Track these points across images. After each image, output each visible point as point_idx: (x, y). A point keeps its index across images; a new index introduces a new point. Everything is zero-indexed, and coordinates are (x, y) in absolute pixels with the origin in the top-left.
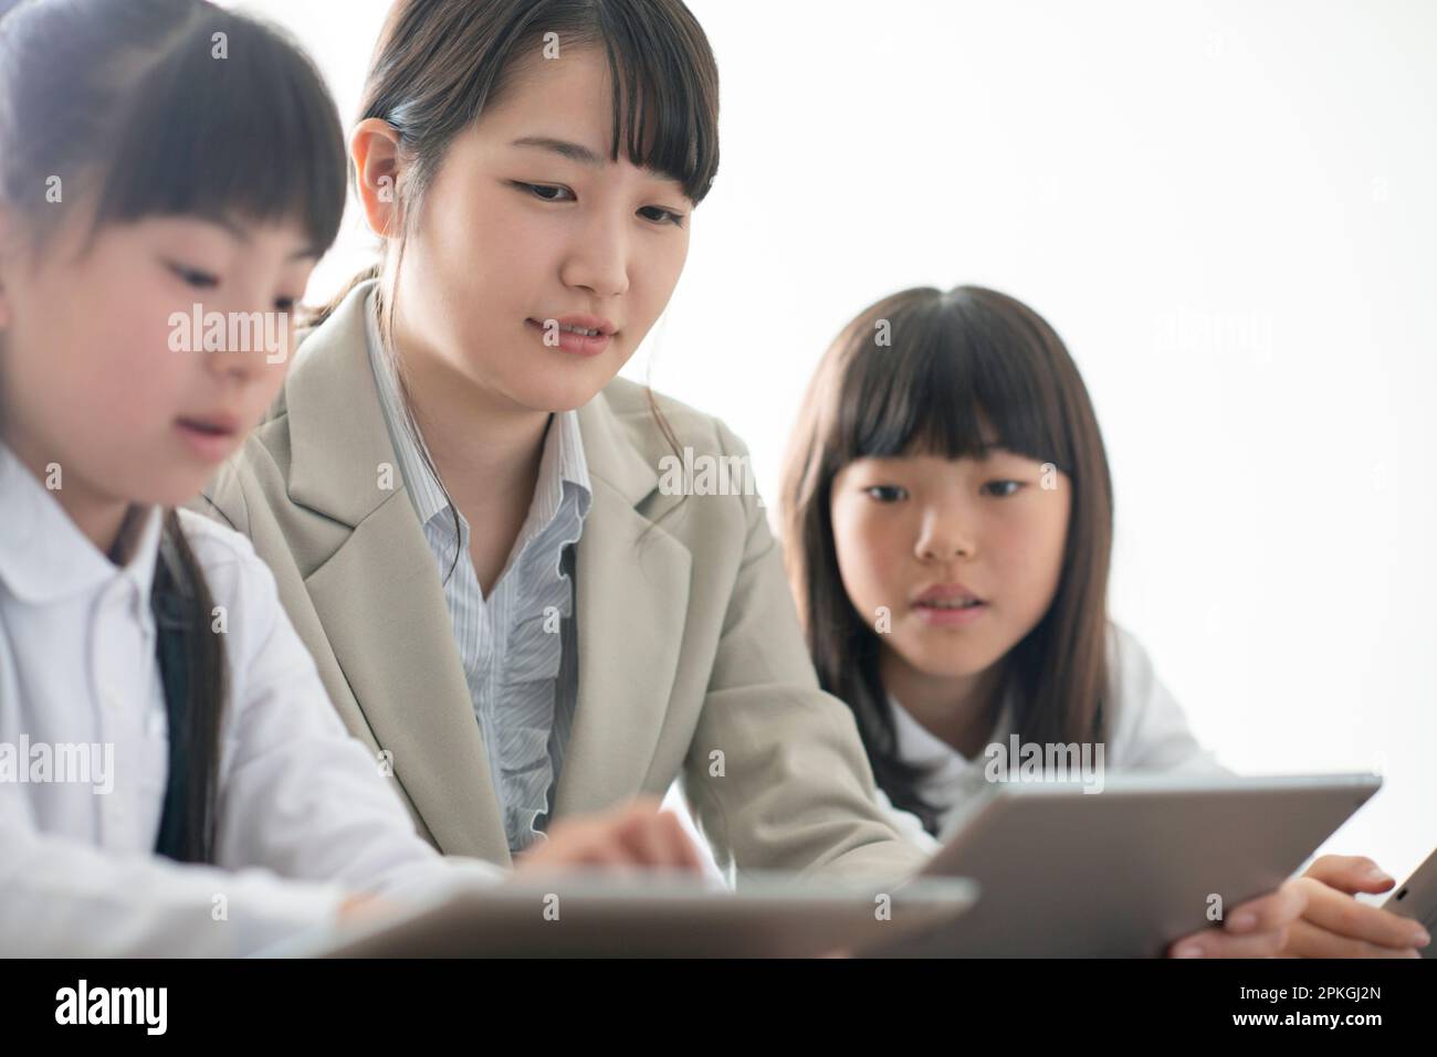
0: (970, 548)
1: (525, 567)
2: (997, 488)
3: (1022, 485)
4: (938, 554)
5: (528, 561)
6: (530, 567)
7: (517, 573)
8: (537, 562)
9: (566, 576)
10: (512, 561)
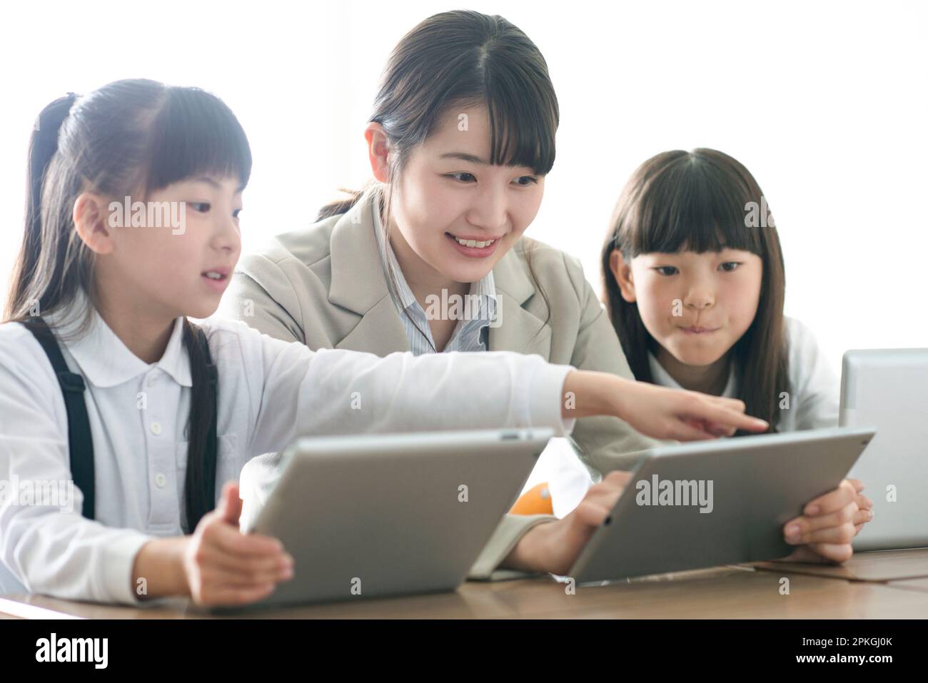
0: (712, 301)
1: (462, 337)
2: (728, 267)
3: (739, 264)
4: (696, 305)
5: (464, 334)
6: (464, 338)
7: (458, 341)
8: (468, 335)
9: (483, 343)
10: (455, 335)
